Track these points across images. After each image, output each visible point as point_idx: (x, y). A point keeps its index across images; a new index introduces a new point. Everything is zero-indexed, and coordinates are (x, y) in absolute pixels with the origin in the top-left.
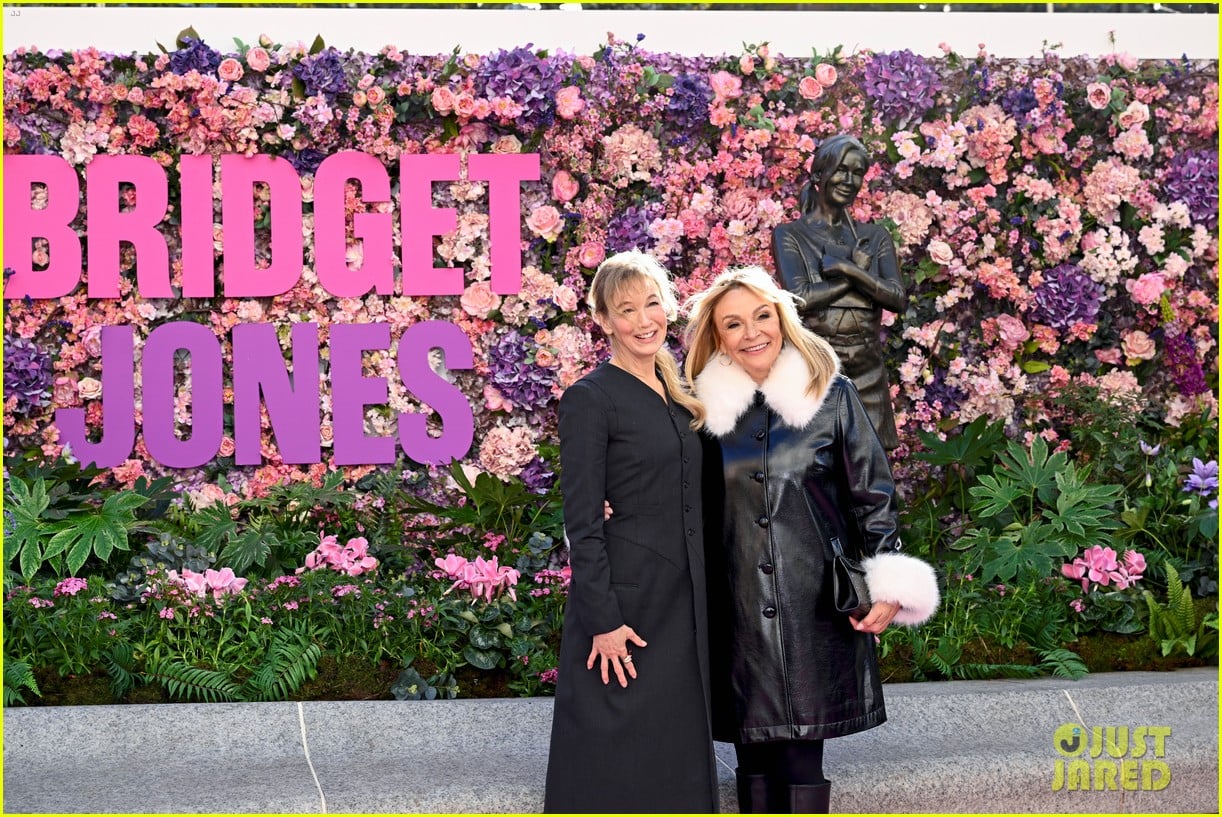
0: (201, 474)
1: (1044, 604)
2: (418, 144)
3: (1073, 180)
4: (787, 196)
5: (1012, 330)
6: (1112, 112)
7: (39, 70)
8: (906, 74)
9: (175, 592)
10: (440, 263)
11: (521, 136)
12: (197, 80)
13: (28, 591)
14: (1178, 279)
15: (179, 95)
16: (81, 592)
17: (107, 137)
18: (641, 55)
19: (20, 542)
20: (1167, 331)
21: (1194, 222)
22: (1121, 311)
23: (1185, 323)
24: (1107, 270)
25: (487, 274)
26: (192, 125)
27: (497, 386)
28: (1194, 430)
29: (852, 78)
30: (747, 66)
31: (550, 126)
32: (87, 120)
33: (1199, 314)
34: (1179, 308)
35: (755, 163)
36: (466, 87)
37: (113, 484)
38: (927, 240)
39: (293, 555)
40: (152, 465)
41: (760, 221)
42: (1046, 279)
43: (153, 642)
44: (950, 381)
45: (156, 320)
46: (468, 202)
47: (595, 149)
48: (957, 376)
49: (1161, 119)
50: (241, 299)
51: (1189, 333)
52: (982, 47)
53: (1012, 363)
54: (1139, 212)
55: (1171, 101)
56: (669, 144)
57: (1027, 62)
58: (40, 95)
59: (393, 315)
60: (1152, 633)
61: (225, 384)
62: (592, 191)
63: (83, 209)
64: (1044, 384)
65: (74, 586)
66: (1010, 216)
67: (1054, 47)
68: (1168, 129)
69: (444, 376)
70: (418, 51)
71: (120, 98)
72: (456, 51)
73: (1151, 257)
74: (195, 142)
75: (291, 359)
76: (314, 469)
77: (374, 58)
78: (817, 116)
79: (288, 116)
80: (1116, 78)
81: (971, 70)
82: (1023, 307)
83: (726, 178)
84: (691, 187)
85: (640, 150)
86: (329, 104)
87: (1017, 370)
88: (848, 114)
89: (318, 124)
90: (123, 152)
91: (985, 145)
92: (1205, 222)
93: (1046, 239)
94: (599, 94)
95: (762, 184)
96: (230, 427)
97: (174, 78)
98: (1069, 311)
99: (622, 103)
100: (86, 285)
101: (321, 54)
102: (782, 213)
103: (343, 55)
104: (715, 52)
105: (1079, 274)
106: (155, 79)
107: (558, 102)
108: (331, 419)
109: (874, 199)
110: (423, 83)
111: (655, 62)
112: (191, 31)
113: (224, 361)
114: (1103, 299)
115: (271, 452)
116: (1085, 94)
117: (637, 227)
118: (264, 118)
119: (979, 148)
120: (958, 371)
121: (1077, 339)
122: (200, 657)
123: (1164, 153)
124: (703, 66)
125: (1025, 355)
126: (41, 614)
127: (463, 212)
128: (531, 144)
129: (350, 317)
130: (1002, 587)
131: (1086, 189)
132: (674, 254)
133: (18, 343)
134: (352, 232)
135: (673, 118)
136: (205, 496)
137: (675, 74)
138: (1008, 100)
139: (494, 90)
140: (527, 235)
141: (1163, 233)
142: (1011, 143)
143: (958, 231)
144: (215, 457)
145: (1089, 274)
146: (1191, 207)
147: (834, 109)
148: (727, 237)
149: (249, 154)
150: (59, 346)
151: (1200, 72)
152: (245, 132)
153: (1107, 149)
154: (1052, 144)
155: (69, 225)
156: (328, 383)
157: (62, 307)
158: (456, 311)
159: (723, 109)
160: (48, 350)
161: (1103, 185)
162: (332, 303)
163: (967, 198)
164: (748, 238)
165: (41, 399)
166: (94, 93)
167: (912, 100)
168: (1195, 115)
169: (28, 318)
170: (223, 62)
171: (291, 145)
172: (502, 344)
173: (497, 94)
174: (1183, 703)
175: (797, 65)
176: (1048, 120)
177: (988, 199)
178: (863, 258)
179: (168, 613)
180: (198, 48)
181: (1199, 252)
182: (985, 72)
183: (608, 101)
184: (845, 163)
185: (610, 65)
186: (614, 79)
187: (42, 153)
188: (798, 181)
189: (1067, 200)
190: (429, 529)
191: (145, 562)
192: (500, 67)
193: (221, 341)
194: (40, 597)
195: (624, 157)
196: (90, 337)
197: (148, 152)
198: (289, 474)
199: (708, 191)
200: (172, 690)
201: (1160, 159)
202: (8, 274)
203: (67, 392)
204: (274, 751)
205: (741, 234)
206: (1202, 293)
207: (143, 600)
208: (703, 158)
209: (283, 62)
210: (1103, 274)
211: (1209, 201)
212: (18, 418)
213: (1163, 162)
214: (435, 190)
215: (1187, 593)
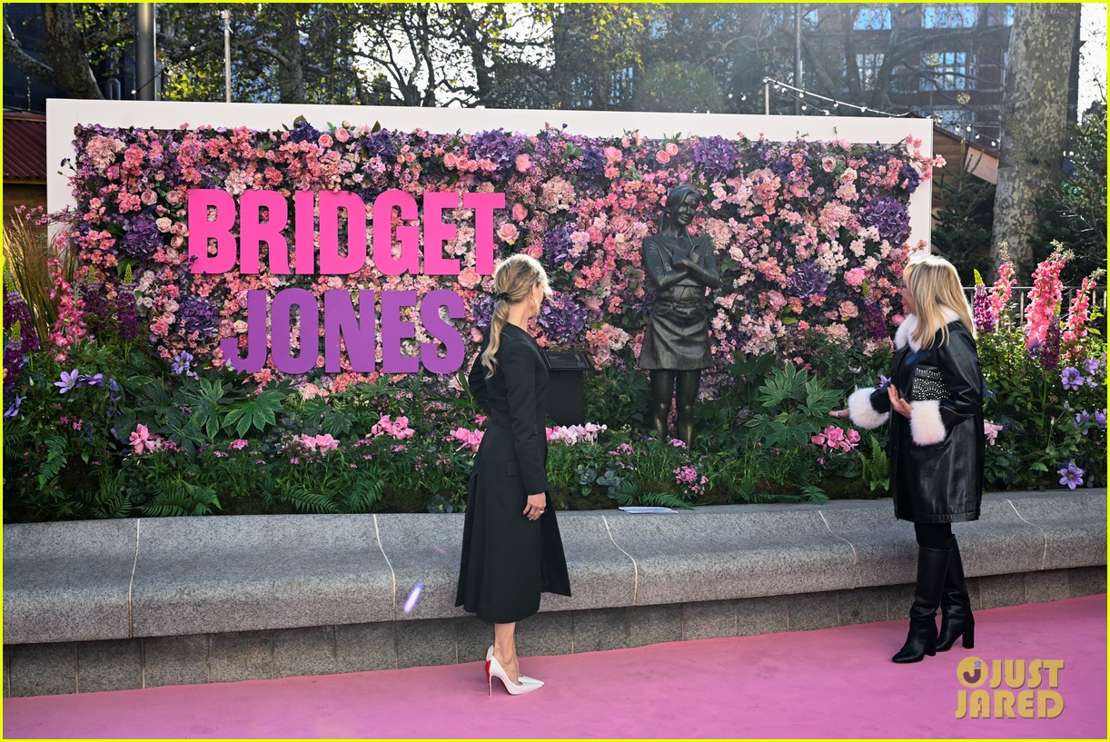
0: (305, 378)
1: (803, 460)
2: (434, 186)
3: (813, 213)
4: (648, 220)
5: (777, 300)
6: (836, 174)
7: (213, 139)
8: (719, 150)
9: (299, 448)
10: (446, 256)
11: (494, 183)
12: (306, 147)
13: (213, 446)
14: (872, 270)
15: (295, 155)
16: (245, 448)
17: (252, 179)
18: (565, 136)
19: (206, 417)
20: (866, 302)
21: (882, 238)
22: (840, 288)
23: (876, 297)
24: (830, 266)
25: (474, 262)
26: (303, 173)
27: (478, 328)
28: (881, 359)
29: (687, 152)
30: (626, 144)
31: (512, 177)
32: (241, 169)
33: (884, 292)
34: (873, 288)
35: (631, 201)
36: (463, 153)
37: (254, 383)
38: (728, 247)
39: (362, 427)
40: (277, 372)
41: (634, 234)
42: (796, 270)
43: (286, 478)
44: (742, 329)
45: (280, 287)
46: (463, 220)
47: (538, 191)
48: (746, 326)
49: (863, 178)
50: (329, 275)
51: (878, 302)
52: (762, 135)
53: (776, 318)
54: (850, 233)
55: (869, 168)
56: (581, 188)
57: (787, 144)
58: (213, 154)
59: (419, 286)
60: (864, 477)
61: (320, 325)
62: (535, 215)
63: (238, 221)
64: (794, 331)
65: (240, 444)
66: (776, 233)
67: (803, 136)
68: (868, 184)
69: (447, 322)
70: (434, 131)
71: (260, 157)
72: (458, 132)
73: (856, 258)
74: (304, 183)
75: (358, 311)
76: (371, 376)
77: (409, 135)
78: (666, 174)
79: (359, 169)
80: (838, 154)
81: (756, 148)
82: (783, 286)
83: (614, 209)
84: (594, 213)
85: (564, 192)
86: (383, 162)
87: (780, 323)
88: (684, 173)
89: (377, 173)
90: (262, 188)
91: (763, 192)
92: (888, 238)
93: (797, 247)
94: (540, 159)
95: (636, 213)
96: (322, 351)
97: (293, 145)
98: (810, 289)
99: (553, 164)
100: (239, 266)
101: (379, 133)
102: (647, 230)
103: (391, 133)
104: (607, 135)
105: (816, 267)
106: (282, 146)
107: (517, 162)
108: (381, 346)
110: (438, 151)
111: (572, 140)
112: (302, 118)
113: (320, 312)
114: (829, 282)
115: (346, 365)
116: (821, 163)
117: (561, 237)
118: (345, 170)
119: (760, 193)
120: (746, 323)
121: (814, 305)
122: (313, 486)
123: (865, 198)
124: (600, 143)
125: (784, 314)
126: (221, 461)
127: (459, 227)
128: (500, 187)
129: (394, 287)
130: (778, 450)
131: (820, 218)
132: (583, 252)
133: (199, 300)
134: (395, 237)
135: (583, 174)
136: (308, 391)
137: (584, 148)
138: (776, 166)
139: (479, 154)
140: (497, 240)
141: (864, 245)
142: (777, 191)
143: (746, 241)
144: (313, 368)
145: (820, 268)
146: (879, 230)
147: (676, 169)
148: (614, 243)
149: (336, 190)
150: (223, 301)
151: (886, 151)
152: (334, 177)
153: (832, 195)
154: (801, 192)
155: (230, 231)
156: (380, 326)
157: (225, 279)
158: (455, 284)
159: (612, 169)
160: (217, 304)
161: (830, 216)
162: (383, 278)
163: (752, 222)
164: (626, 244)
165: (213, 332)
166: (245, 154)
167: (722, 165)
168: (883, 176)
169: (205, 285)
170: (321, 136)
171: (360, 186)
172: (482, 304)
173: (482, 157)
175: (654, 143)
176: (800, 178)
177: (764, 223)
178: (696, 257)
179: (295, 461)
180: (306, 128)
181: (884, 255)
182: (763, 149)
183: (545, 163)
184: (686, 201)
185: (547, 142)
186: (549, 150)
187: (214, 188)
188: (655, 211)
189: (809, 225)
190: (439, 412)
191: (281, 430)
192: (483, 141)
193: (317, 299)
194: (220, 450)
195: (554, 195)
196: (241, 296)
197: (276, 188)
198: (357, 378)
199: (604, 216)
200: (298, 506)
201: (862, 202)
202: (193, 259)
203: (227, 329)
204: (360, 543)
205: (623, 241)
206: (886, 279)
207: (278, 453)
208: (600, 197)
209: (356, 137)
210: (827, 269)
211: (890, 226)
212: (199, 343)
213: (864, 204)
214: (443, 214)
215: (883, 454)
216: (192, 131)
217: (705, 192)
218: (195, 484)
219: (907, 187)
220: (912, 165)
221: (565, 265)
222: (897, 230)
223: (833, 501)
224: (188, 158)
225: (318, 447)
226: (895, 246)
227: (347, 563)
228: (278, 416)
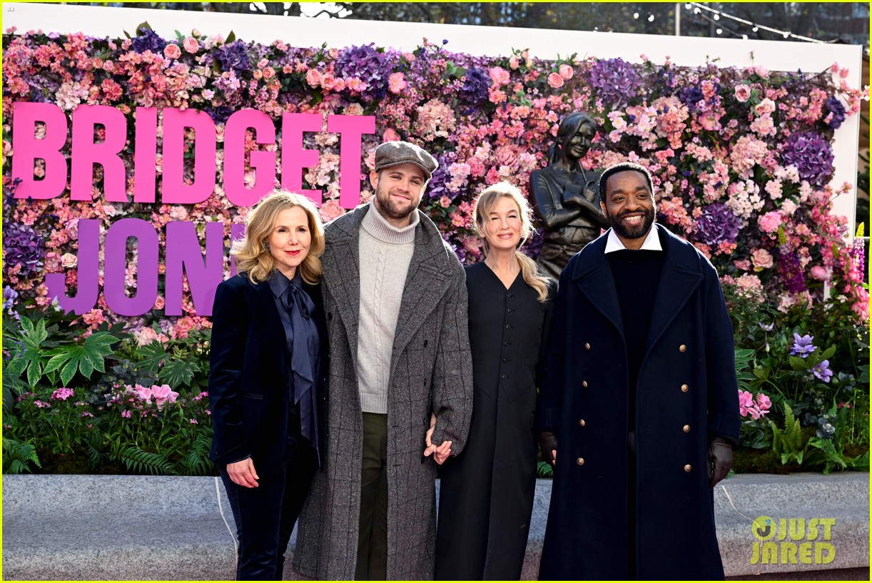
0: (142, 320)
2: (295, 106)
3: (724, 149)
4: (537, 151)
6: (751, 105)
7: (43, 46)
8: (619, 74)
9: (132, 400)
10: (307, 186)
11: (363, 104)
12: (150, 57)
13: (33, 396)
14: (790, 215)
15: (137, 66)
16: (70, 398)
17: (87, 92)
18: (445, 53)
19: (27, 362)
20: (782, 250)
21: (801, 179)
22: (752, 234)
23: (793, 245)
24: (744, 209)
25: (337, 194)
26: (145, 87)
28: (797, 316)
29: (582, 75)
30: (514, 64)
31: (383, 98)
32: (74, 80)
33: (802, 239)
34: (790, 235)
35: (518, 128)
36: (329, 70)
37: (83, 325)
40: (109, 313)
41: (520, 167)
42: (704, 212)
43: (116, 433)
45: (115, 216)
46: (327, 146)
47: (413, 115)
49: (782, 110)
50: (172, 205)
51: (795, 252)
52: (668, 58)
54: (766, 172)
55: (789, 99)
56: (462, 113)
57: (696, 69)
58: (43, 62)
60: (774, 449)
61: (160, 261)
63: (69, 140)
65: (65, 394)
66: (682, 170)
67: (714, 61)
68: (787, 117)
70: (297, 44)
71: (97, 67)
72: (324, 46)
73: (772, 201)
74: (146, 99)
75: (204, 246)
77: (268, 48)
78: (559, 99)
79: (209, 85)
80: (754, 82)
81: (661, 73)
82: (689, 231)
83: (499, 138)
84: (476, 142)
85: (442, 117)
86: (237, 77)
88: (580, 99)
89: (230, 90)
90: (98, 103)
91: (668, 123)
92: (808, 179)
93: (705, 186)
94: (416, 78)
95: (523, 143)
96: (162, 290)
97: (135, 55)
98: (719, 234)
99: (431, 85)
100: (69, 191)
101: (233, 44)
102: (535, 162)
103: (247, 45)
104: (494, 54)
105: (726, 210)
106: (122, 56)
107: (390, 82)
109: (594, 155)
110: (301, 66)
111: (453, 58)
112: (146, 24)
113: (160, 246)
114: (741, 227)
115: (189, 307)
116: (734, 92)
118: (194, 85)
119: (664, 124)
121: (723, 253)
122: (147, 444)
123: (783, 133)
124: (485, 63)
126: (42, 412)
127: (322, 153)
128: (370, 110)
131: (732, 155)
132: (463, 186)
133: (23, 229)
134: (249, 163)
135: (465, 97)
136: (144, 336)
137: (466, 67)
138: (684, 94)
139: (348, 72)
140: (365, 169)
141: (781, 186)
142: (685, 122)
144: (151, 310)
145: (732, 210)
146: (799, 169)
147: (570, 94)
148: (498, 176)
149: (183, 108)
150: (49, 231)
151: (809, 81)
152: (181, 93)
153: (746, 129)
154: (711, 124)
155: (60, 151)
156: (229, 264)
157: (53, 206)
159: (498, 92)
160: (42, 234)
161: (744, 152)
162: (234, 210)
163: (654, 157)
164: (511, 178)
165: (37, 266)
166: (80, 63)
167: (622, 91)
168: (804, 109)
169: (29, 211)
170: (167, 46)
171: (211, 103)
173: (350, 75)
174: (799, 496)
175: (547, 65)
176: (710, 108)
177: (669, 158)
178: (590, 194)
179: (127, 414)
180: (151, 36)
181: (804, 199)
182: (670, 74)
183: (422, 83)
184: (581, 131)
185: (424, 59)
186: (426, 69)
187: (43, 101)
188: (545, 141)
189: (720, 161)
191: (111, 378)
192: (353, 58)
193: (158, 232)
194: (41, 400)
195: (431, 121)
197: (114, 104)
198: (201, 322)
199: (487, 146)
200: (129, 466)
201: (780, 137)
202: (17, 182)
203: (53, 262)
204: (199, 510)
205: (507, 174)
206: (805, 226)
207: (109, 405)
208: (483, 124)
209: (207, 47)
210: (742, 211)
211: (812, 165)
212: (21, 278)
213: (782, 139)
214: (305, 138)
215: (797, 423)
216: (19, 36)
217: (602, 122)
218: (12, 438)
219: (831, 122)
220: (838, 97)
221: (442, 199)
222: (819, 170)
223: (739, 476)
224: (15, 67)
225: (153, 399)
226: (816, 188)
227: (183, 531)
228: (109, 363)
